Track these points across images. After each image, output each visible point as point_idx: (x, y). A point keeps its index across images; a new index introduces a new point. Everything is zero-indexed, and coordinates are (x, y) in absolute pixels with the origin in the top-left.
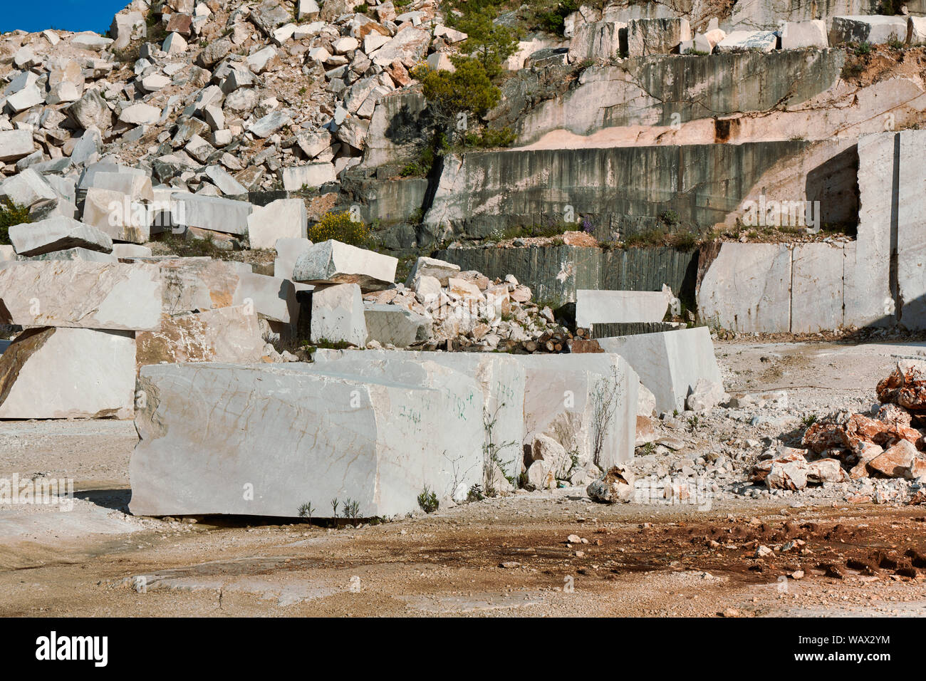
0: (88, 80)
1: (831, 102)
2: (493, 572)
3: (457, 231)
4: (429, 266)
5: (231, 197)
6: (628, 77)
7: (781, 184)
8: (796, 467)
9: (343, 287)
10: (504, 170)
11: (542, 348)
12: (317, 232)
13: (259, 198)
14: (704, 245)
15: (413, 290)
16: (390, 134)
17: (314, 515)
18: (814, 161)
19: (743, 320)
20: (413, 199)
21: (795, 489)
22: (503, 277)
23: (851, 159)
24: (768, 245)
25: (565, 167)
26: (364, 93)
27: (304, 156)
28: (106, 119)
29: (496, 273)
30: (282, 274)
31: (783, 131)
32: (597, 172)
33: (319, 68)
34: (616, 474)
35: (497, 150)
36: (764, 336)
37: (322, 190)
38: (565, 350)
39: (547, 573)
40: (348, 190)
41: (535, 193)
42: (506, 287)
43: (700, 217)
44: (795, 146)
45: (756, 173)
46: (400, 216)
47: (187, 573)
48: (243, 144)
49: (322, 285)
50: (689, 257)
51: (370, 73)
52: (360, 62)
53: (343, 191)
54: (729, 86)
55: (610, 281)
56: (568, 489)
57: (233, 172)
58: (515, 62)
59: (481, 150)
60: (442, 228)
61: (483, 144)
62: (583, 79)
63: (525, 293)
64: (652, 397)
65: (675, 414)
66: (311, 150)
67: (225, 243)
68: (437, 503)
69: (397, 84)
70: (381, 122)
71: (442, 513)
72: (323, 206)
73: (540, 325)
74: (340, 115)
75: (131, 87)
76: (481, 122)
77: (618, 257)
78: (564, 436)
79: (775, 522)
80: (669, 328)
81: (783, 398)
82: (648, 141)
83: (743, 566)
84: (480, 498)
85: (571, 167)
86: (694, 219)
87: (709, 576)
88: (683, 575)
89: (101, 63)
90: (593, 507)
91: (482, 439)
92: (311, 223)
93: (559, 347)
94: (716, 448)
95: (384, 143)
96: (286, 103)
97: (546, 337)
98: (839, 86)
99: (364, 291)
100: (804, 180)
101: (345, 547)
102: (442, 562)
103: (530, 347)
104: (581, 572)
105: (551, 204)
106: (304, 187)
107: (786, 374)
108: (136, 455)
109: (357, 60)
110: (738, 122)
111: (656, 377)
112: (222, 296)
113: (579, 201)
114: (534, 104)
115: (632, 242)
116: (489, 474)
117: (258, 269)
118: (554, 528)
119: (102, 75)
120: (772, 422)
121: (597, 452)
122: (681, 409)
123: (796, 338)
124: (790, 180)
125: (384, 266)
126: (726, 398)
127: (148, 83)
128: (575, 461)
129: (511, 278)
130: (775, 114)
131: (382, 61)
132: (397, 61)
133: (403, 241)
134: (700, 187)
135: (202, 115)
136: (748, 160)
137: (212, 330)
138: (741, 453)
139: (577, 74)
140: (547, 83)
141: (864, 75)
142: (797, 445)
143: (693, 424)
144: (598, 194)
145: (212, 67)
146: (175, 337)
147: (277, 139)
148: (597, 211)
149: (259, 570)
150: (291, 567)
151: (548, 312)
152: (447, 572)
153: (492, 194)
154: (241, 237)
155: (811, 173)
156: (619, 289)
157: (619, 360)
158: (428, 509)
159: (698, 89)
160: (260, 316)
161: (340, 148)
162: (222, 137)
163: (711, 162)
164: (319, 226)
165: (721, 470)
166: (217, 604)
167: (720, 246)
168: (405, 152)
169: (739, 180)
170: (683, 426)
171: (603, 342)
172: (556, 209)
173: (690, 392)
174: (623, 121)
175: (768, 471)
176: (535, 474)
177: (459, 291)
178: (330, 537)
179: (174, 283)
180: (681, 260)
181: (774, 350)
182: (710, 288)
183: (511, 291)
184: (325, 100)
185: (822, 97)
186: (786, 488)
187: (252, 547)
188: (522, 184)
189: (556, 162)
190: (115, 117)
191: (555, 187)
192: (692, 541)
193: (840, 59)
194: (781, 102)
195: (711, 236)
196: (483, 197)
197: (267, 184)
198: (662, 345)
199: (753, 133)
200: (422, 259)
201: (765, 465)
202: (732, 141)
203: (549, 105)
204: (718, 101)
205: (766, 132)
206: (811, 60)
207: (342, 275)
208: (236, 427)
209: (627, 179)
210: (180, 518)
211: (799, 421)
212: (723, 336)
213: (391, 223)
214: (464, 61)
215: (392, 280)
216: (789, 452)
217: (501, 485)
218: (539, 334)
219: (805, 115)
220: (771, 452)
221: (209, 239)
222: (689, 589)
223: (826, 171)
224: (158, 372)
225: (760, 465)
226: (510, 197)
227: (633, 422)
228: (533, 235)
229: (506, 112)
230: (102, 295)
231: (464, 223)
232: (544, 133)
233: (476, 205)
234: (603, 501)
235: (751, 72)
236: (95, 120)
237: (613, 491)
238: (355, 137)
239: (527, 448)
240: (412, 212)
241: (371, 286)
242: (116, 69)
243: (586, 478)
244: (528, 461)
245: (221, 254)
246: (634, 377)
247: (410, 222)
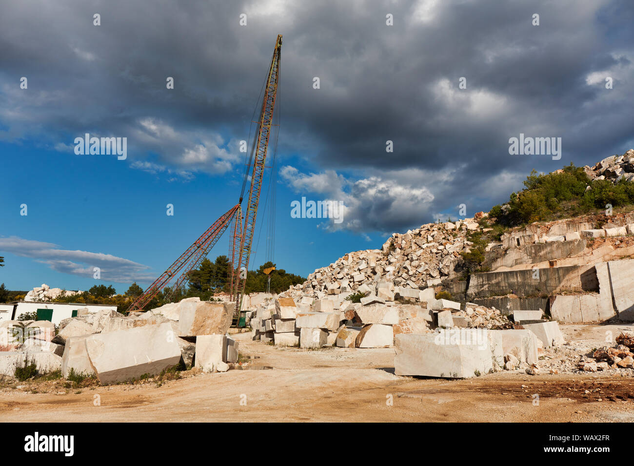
0: (377, 261)
1: (584, 254)
2: (500, 396)
3: (476, 295)
4: (469, 305)
5: (414, 288)
6: (521, 251)
7: (572, 279)
8: (593, 365)
9: (446, 311)
10: (488, 278)
11: (505, 328)
12: (438, 297)
13: (422, 288)
14: (551, 297)
15: (466, 311)
16: (455, 270)
17: (445, 377)
18: (582, 271)
19: (566, 318)
20: (463, 287)
21: (594, 372)
22: (491, 307)
23: (594, 270)
24: (571, 296)
25: (505, 276)
26: (447, 260)
27: (432, 277)
28: (382, 270)
29: (489, 305)
30: (429, 308)
31: (570, 263)
32: (515, 277)
33: (434, 254)
34: (534, 366)
35: (485, 273)
36: (574, 323)
37: (438, 285)
38: (512, 328)
39: (517, 397)
40: (445, 285)
41: (498, 284)
42: (492, 310)
43: (548, 288)
44: (575, 268)
45: (564, 276)
46: (460, 291)
47: (411, 393)
48: (416, 274)
49: (440, 311)
50: (547, 300)
51: (448, 254)
52: (445, 252)
53: (443, 286)
54: (552, 252)
55: (523, 308)
56: (519, 370)
57: (414, 282)
58: (488, 249)
59: (480, 273)
60: (472, 294)
61: (481, 271)
62: (508, 252)
63: (498, 312)
64: (542, 342)
65: (550, 347)
66: (434, 275)
67: (413, 300)
68: (480, 374)
69: (456, 257)
70: (452, 267)
71: (482, 377)
72: (439, 289)
73: (504, 321)
74: (441, 266)
75: (388, 262)
76: (480, 265)
77: (524, 301)
78: (516, 354)
79: (589, 382)
80: (544, 322)
81: (585, 342)
82: (529, 268)
83: (581, 397)
84: (493, 373)
85: (507, 277)
86: (546, 289)
87: (570, 399)
88: (561, 399)
89: (380, 257)
90: (528, 376)
91: (491, 355)
92: (436, 294)
93: (510, 327)
94: (565, 358)
95: (454, 272)
96: (426, 263)
97: (506, 324)
98: (586, 250)
99: (452, 312)
100: (580, 277)
101: (455, 387)
102: (484, 392)
103: (502, 327)
104: (528, 397)
105: (503, 287)
106: (433, 285)
107: (584, 334)
108: (395, 358)
109: (444, 251)
110: (556, 261)
111: (542, 336)
112: (414, 315)
113: (511, 286)
114: (494, 260)
115: (528, 296)
116: (495, 365)
117: (423, 307)
118: (517, 382)
119: (380, 260)
120: (582, 350)
121: (526, 359)
122: (551, 346)
123: (584, 324)
124: (575, 277)
125: (457, 305)
126: (565, 342)
127: (391, 261)
128: (520, 362)
129: (493, 308)
130: (567, 258)
131: (451, 251)
132: (455, 251)
133: (461, 299)
134: (547, 280)
135: (405, 268)
136: (561, 273)
137: (412, 324)
138: (573, 360)
139: (506, 251)
140: (497, 254)
141: (593, 246)
142: (592, 357)
143: (556, 350)
144: (516, 283)
145: (407, 256)
146: (403, 326)
147: (425, 273)
148: (517, 288)
149: (431, 393)
150: (440, 392)
151: (505, 317)
152: (486, 395)
153: (485, 285)
154: (417, 299)
155: (581, 275)
156: (526, 310)
157: (530, 331)
158: (478, 376)
159: (542, 253)
160: (424, 320)
161: (442, 274)
162: (411, 273)
163: (549, 273)
164: (438, 295)
165: (567, 365)
166: (421, 402)
167: (556, 297)
168: (459, 274)
169: (559, 278)
170: (553, 351)
171: (524, 326)
172: (504, 288)
173: (553, 341)
174: (521, 263)
175: (583, 366)
176: (508, 365)
177: (478, 312)
178: (450, 383)
179: (401, 312)
180: (544, 301)
181: (579, 327)
182: (554, 309)
183: (494, 311)
184: (437, 262)
185: (581, 253)
186: (590, 371)
187: (428, 385)
188: (494, 282)
189: (503, 275)
190: (384, 270)
191: (503, 282)
192: (562, 388)
193: (585, 242)
194: (569, 255)
195: (552, 294)
196: (483, 285)
197: (423, 285)
198: (542, 326)
199: (561, 264)
200: (467, 303)
201: (582, 364)
202: (555, 267)
203: (499, 260)
204: (549, 256)
205: (565, 264)
206: (576, 243)
207: (445, 308)
208: (421, 351)
209: (524, 279)
210: (408, 376)
211: (591, 350)
212: (561, 323)
213: (458, 294)
214: (473, 250)
215: (459, 309)
216: (589, 359)
217: (499, 369)
218: (504, 323)
219: (577, 258)
220: (583, 359)
221: (409, 300)
222: (564, 404)
223: (586, 274)
224: (401, 337)
225: (580, 364)
226: (490, 285)
227: (537, 350)
228: (498, 296)
229: (487, 262)
230: (383, 315)
231: (478, 293)
232: (498, 267)
233: (481, 288)
234: (531, 374)
235: (558, 247)
236: (379, 271)
237: (534, 371)
238: (446, 271)
239: (505, 358)
240: (463, 290)
241: (454, 311)
242: (383, 258)
243: (524, 367)
244: (506, 361)
245: (413, 303)
246: (535, 336)
247: (463, 293)
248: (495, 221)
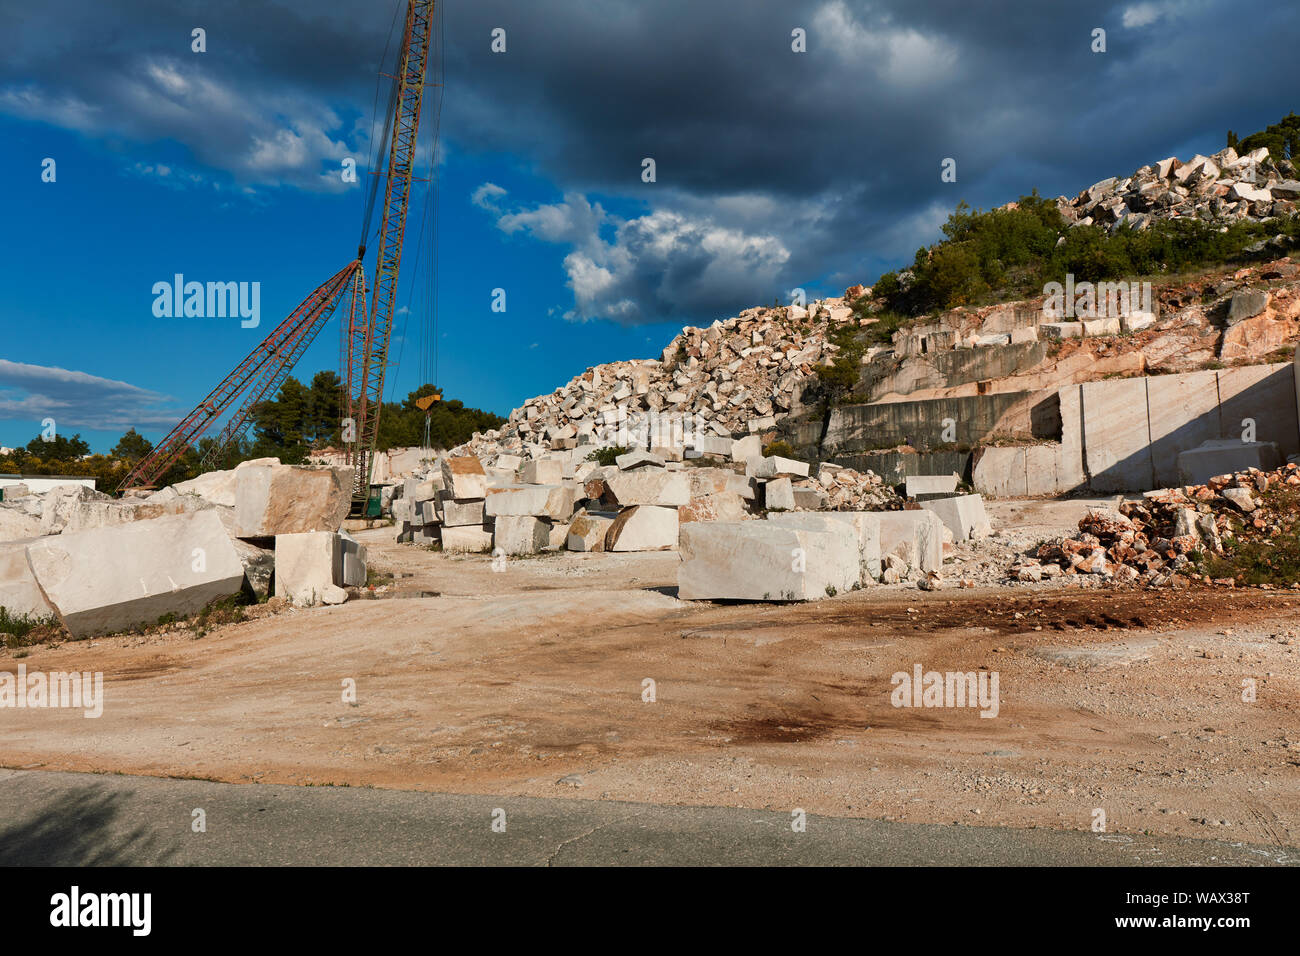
0: (651, 383)
1: (1042, 370)
2: (867, 628)
3: (840, 448)
4: (826, 467)
5: (723, 436)
6: (928, 363)
7: (1017, 415)
8: (1035, 569)
9: (782, 480)
10: (863, 415)
11: (889, 508)
12: (767, 452)
13: (737, 436)
14: (975, 449)
15: (818, 480)
16: (801, 400)
17: (772, 598)
18: (1034, 402)
19: (999, 489)
20: (816, 433)
21: (1035, 581)
22: (866, 471)
23: (1055, 400)
24: (1011, 448)
25: (896, 411)
26: (788, 380)
27: (759, 414)
28: (661, 401)
29: (862, 470)
30: (749, 474)
31: (1016, 387)
32: (914, 414)
33: (765, 369)
34: (933, 575)
35: (859, 405)
36: (1012, 497)
37: (769, 430)
38: (902, 509)
39: (897, 628)
40: (782, 430)
41: (881, 426)
42: (868, 477)
43: (972, 435)
44: (1023, 395)
45: (1002, 410)
46: (810, 442)
47: (707, 629)
48: (727, 409)
49: (770, 479)
50: (967, 456)
51: (790, 369)
52: (785, 364)
53: (779, 430)
54: (984, 365)
55: (925, 471)
56: (907, 583)
57: (723, 423)
58: (866, 359)
59: (850, 406)
60: (832, 447)
61: (852, 402)
62: (903, 366)
63: (878, 479)
64: (951, 533)
65: (964, 541)
66: (762, 410)
67: (721, 460)
68: (836, 592)
69: (805, 374)
70: (797, 394)
71: (838, 597)
72: (770, 438)
73: (887, 495)
74: (776, 392)
75: (672, 384)
76: (850, 391)
77: (927, 458)
78: (903, 555)
79: (1024, 599)
80: (959, 495)
81: (1025, 531)
82: (941, 396)
83: (1006, 624)
84: (859, 589)
85: (899, 411)
86: (969, 435)
87: (987, 629)
88: (973, 629)
89: (657, 374)
90: (920, 592)
91: (859, 557)
92: (763, 447)
93: (898, 507)
94: (988, 559)
95: (799, 405)
96: (748, 387)
97: (891, 502)
98: (1045, 361)
99: (792, 481)
100: (1029, 412)
101: (788, 615)
102: (840, 623)
103: (882, 508)
104: (916, 628)
105: (890, 432)
106: (759, 429)
107: (1026, 518)
108: (680, 569)
109: (783, 364)
110: (990, 383)
111: (952, 521)
112: (720, 487)
113: (905, 429)
114: (877, 380)
115: (936, 449)
116: (863, 576)
117: (737, 472)
118: (900, 604)
119: (658, 379)
120: (1019, 544)
121: (921, 562)
122: (967, 539)
123: (1030, 498)
124: (1021, 413)
125: (802, 468)
126: (993, 532)
127: (679, 382)
128: (910, 568)
129: (870, 472)
130: (1011, 378)
131: (796, 363)
132: (804, 363)
133: (812, 455)
134: (971, 418)
135: (707, 396)
136: (997, 403)
137: (716, 504)
138: (1003, 562)
139: (900, 363)
140: (884, 369)
141: (1060, 355)
142: (1035, 557)
143: (974, 546)
144: (915, 425)
145: (711, 372)
146: (697, 508)
147: (744, 406)
148: (915, 434)
149: (744, 628)
150: (760, 626)
151: (891, 489)
152: (842, 628)
153: (858, 428)
154: (728, 456)
155: (1033, 409)
156: (929, 474)
157: (931, 513)
158: (831, 595)
159: (966, 367)
160: (740, 496)
161: (777, 408)
162: (717, 406)
163: (976, 406)
164: (768, 449)
165: (992, 572)
166: (723, 645)
167: (984, 450)
168: (810, 409)
169: (993, 414)
170: (969, 548)
171: (921, 504)
172: (892, 434)
173: (972, 529)
174: (926, 386)
175: (1019, 571)
176: (888, 575)
177: (842, 479)
178: (780, 610)
179: (696, 481)
180: (963, 458)
181: (1016, 504)
182: (981, 472)
183: (871, 478)
184: (767, 384)
185: (1036, 368)
186: (1030, 581)
187: (739, 615)
188: (873, 422)
189: (891, 410)
190: (664, 400)
191: (891, 423)
192: (977, 611)
193: (1045, 347)
194: (1014, 371)
195: (979, 445)
196: (853, 430)
197: (740, 429)
198: (954, 504)
199: (999, 389)
200: (822, 463)
201: (1017, 568)
202: (987, 394)
203: (886, 380)
204: (978, 373)
205: (1006, 388)
206: (1029, 348)
207: (780, 473)
208: (729, 554)
209: (930, 416)
210: (703, 600)
211: (1035, 543)
212: (989, 498)
213: (804, 445)
214: (839, 360)
215: (807, 475)
216: (1030, 561)
217: (870, 581)
218: (887, 500)
219: (1028, 378)
220: (1020, 561)
221: (712, 458)
222: (976, 637)
223: (1042, 407)
224: (690, 526)
225: (1013, 568)
226: (867, 430)
227: (941, 546)
228: (881, 448)
229: (863, 385)
230: (661, 489)
231: (843, 444)
232: (883, 395)
233: (850, 434)
234: (926, 590)
235: (995, 357)
236: (654, 401)
237: (932, 584)
238: (785, 402)
239: (883, 562)
240: (816, 440)
241: (796, 478)
242: (664, 376)
243: (916, 577)
244: (884, 568)
245: (719, 465)
246: (940, 523)
247: (815, 444)
248: (883, 304)
